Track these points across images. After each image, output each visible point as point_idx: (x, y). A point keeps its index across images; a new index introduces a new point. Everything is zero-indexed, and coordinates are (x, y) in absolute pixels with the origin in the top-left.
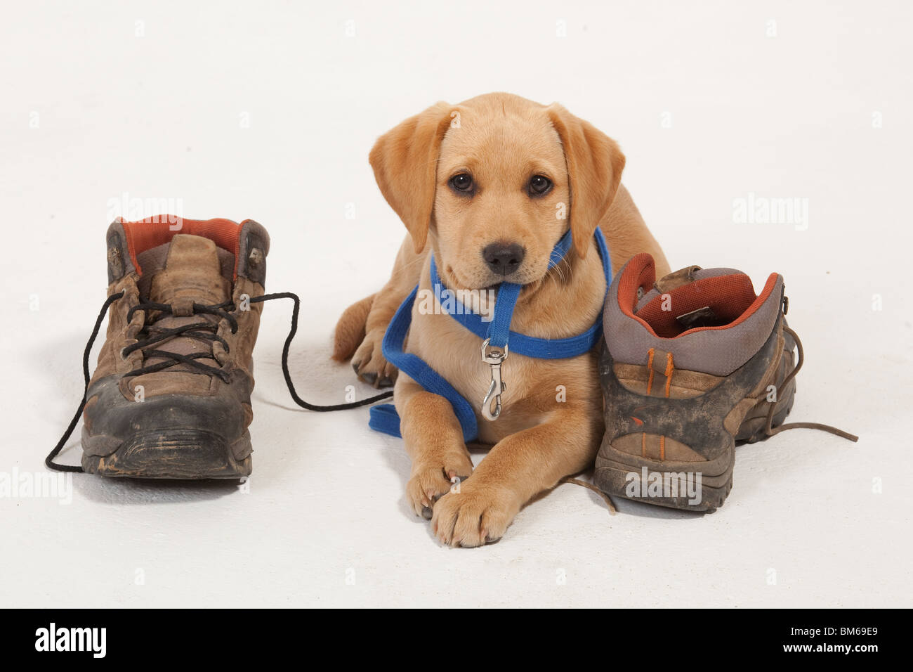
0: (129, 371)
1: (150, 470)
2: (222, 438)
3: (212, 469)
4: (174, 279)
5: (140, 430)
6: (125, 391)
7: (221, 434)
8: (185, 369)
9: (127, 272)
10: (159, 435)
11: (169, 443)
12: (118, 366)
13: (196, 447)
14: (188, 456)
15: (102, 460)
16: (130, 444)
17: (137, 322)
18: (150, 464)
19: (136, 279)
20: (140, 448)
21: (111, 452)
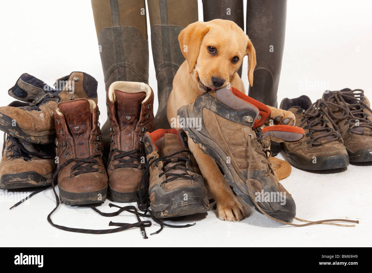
0: (162, 181)
1: (179, 213)
2: (201, 199)
3: (200, 209)
4: (168, 150)
5: (174, 200)
6: (165, 189)
7: (201, 197)
8: (182, 179)
9: (153, 150)
10: (181, 201)
11: (185, 203)
12: (158, 181)
13: (194, 203)
14: (192, 206)
15: (162, 213)
16: (171, 206)
17: (161, 165)
18: (179, 211)
19: (157, 152)
20: (175, 206)
21: (165, 209)
